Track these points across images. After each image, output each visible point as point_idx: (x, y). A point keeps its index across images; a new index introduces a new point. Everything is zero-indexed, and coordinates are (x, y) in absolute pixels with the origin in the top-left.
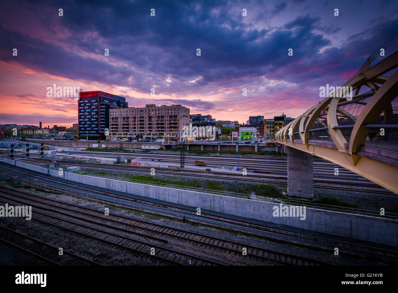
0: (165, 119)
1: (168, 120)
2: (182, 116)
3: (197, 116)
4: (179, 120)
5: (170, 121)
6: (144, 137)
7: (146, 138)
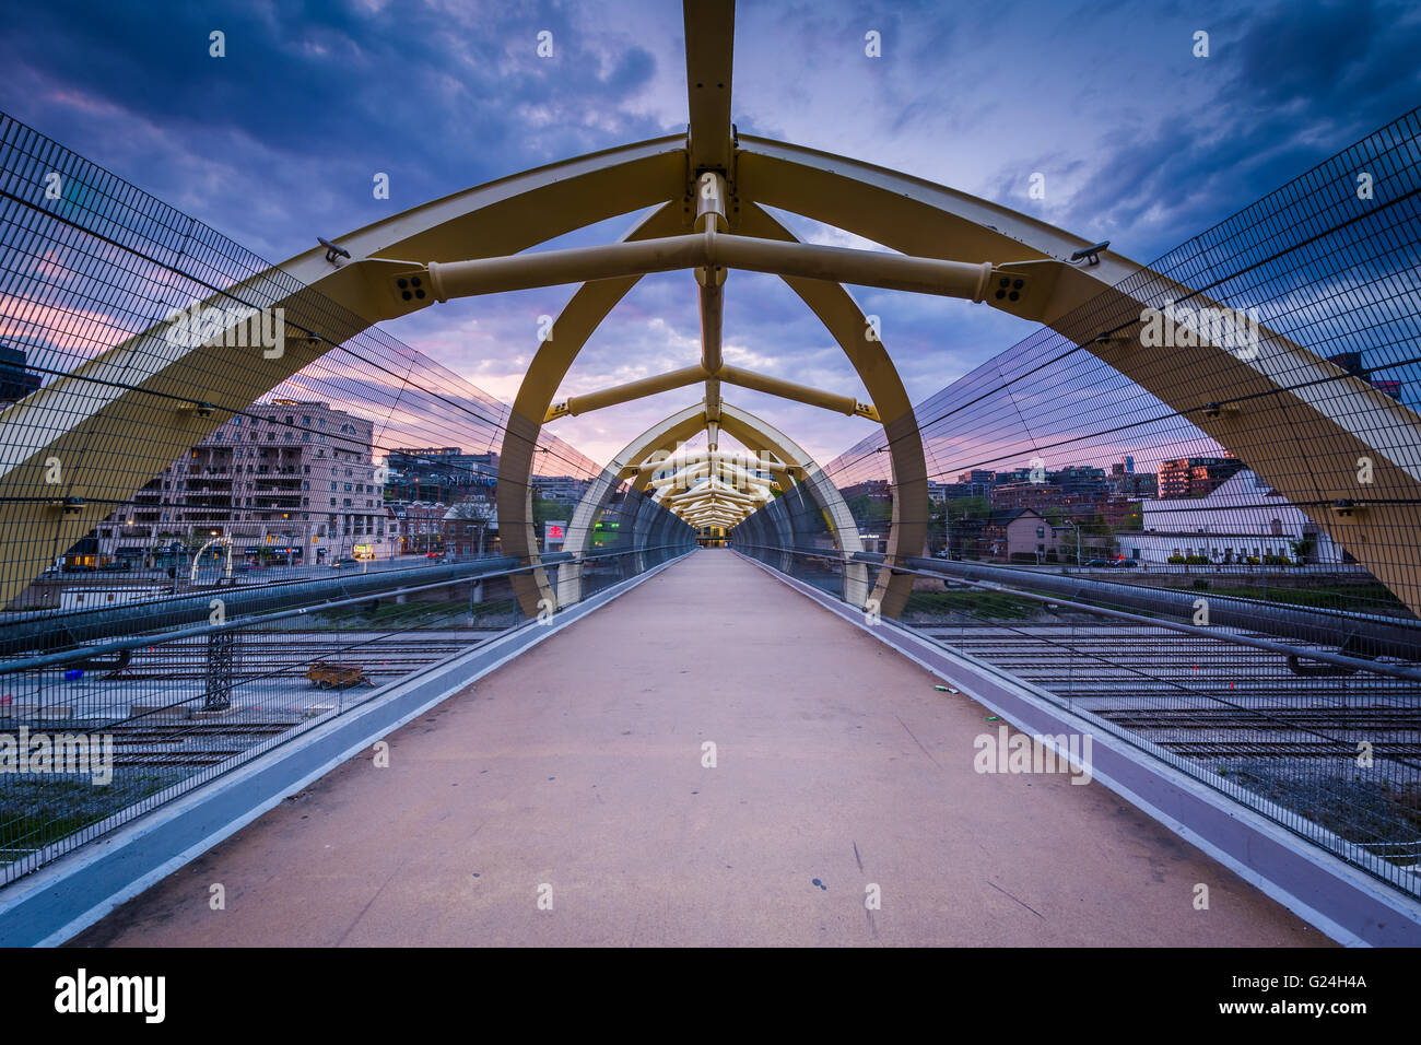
0: (235, 462)
1: (250, 467)
2: (329, 453)
3: (443, 457)
4: (308, 469)
5: (264, 469)
6: (107, 547)
7: (120, 552)
